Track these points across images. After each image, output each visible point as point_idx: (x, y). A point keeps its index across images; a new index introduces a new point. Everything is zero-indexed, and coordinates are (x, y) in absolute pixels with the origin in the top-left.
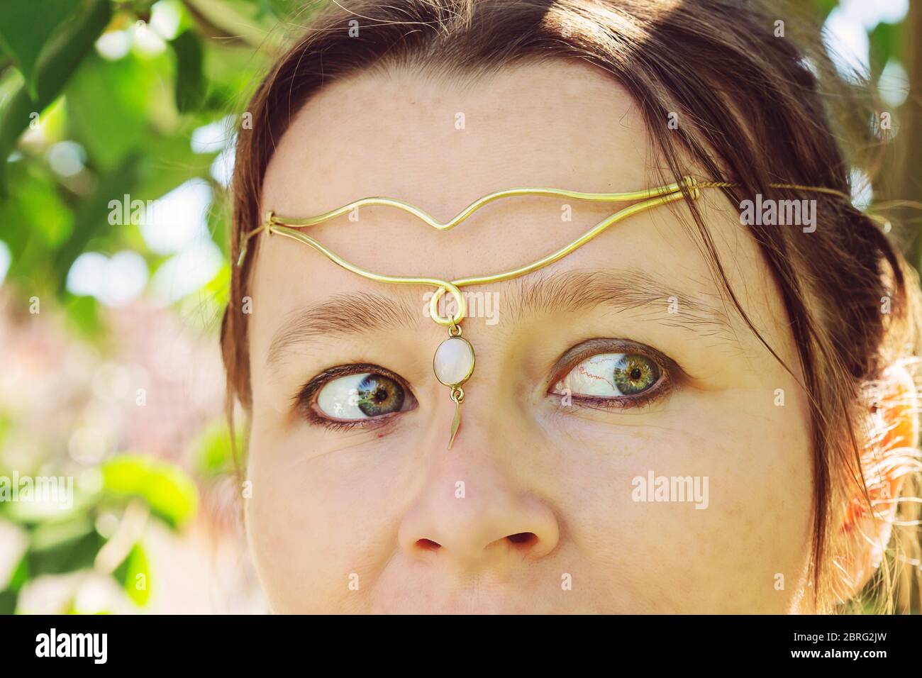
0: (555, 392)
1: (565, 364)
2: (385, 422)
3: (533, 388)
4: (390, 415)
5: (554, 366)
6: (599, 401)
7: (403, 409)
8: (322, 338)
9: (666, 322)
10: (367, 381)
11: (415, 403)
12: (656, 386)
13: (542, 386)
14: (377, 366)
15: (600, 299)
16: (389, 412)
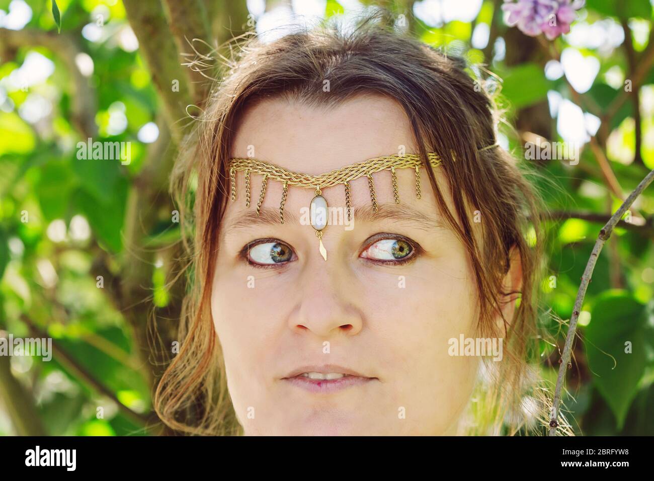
0: (362, 256)
1: (368, 244)
2: (282, 266)
3: (352, 254)
4: (285, 263)
5: (363, 244)
6: (383, 262)
7: (291, 260)
8: (254, 226)
9: (415, 227)
10: (275, 247)
11: (297, 258)
12: (410, 255)
13: (356, 254)
14: (279, 240)
15: (386, 216)
16: (285, 261)
